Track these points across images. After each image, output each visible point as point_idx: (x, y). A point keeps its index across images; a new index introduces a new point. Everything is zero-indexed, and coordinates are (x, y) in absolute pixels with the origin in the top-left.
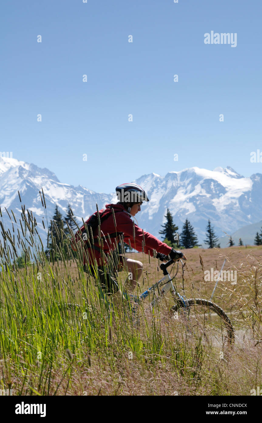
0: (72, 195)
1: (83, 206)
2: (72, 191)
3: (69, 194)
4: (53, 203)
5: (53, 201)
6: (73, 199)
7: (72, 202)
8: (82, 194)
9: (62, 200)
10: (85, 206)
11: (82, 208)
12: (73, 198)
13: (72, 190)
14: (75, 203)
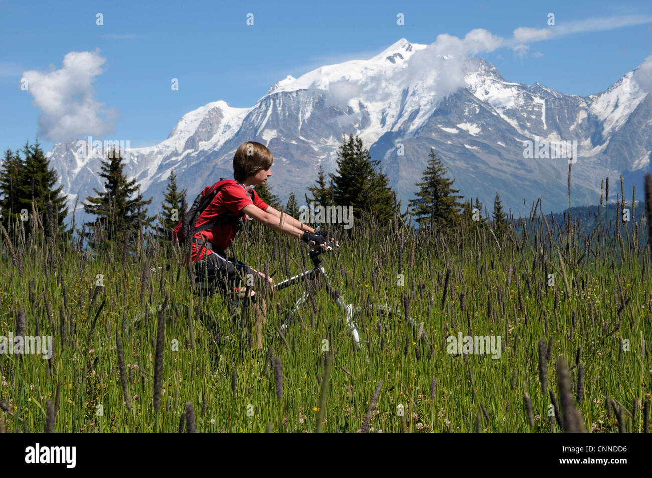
0: (526, 101)
1: (543, 118)
2: (525, 95)
3: (520, 99)
4: (495, 114)
5: (495, 111)
6: (527, 106)
7: (526, 111)
8: (542, 98)
9: (509, 109)
10: (546, 118)
11: (542, 120)
12: (526, 104)
13: (525, 93)
14: (531, 113)
